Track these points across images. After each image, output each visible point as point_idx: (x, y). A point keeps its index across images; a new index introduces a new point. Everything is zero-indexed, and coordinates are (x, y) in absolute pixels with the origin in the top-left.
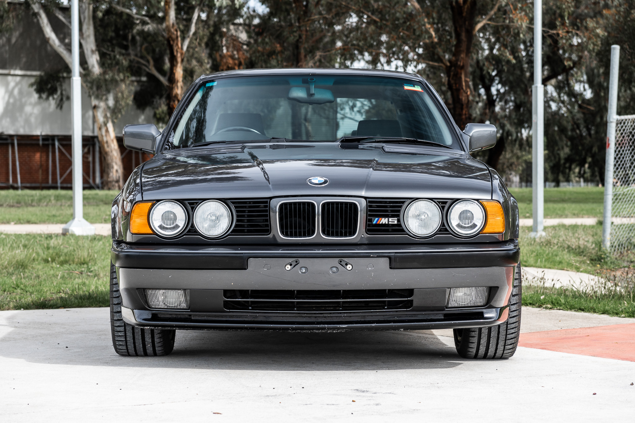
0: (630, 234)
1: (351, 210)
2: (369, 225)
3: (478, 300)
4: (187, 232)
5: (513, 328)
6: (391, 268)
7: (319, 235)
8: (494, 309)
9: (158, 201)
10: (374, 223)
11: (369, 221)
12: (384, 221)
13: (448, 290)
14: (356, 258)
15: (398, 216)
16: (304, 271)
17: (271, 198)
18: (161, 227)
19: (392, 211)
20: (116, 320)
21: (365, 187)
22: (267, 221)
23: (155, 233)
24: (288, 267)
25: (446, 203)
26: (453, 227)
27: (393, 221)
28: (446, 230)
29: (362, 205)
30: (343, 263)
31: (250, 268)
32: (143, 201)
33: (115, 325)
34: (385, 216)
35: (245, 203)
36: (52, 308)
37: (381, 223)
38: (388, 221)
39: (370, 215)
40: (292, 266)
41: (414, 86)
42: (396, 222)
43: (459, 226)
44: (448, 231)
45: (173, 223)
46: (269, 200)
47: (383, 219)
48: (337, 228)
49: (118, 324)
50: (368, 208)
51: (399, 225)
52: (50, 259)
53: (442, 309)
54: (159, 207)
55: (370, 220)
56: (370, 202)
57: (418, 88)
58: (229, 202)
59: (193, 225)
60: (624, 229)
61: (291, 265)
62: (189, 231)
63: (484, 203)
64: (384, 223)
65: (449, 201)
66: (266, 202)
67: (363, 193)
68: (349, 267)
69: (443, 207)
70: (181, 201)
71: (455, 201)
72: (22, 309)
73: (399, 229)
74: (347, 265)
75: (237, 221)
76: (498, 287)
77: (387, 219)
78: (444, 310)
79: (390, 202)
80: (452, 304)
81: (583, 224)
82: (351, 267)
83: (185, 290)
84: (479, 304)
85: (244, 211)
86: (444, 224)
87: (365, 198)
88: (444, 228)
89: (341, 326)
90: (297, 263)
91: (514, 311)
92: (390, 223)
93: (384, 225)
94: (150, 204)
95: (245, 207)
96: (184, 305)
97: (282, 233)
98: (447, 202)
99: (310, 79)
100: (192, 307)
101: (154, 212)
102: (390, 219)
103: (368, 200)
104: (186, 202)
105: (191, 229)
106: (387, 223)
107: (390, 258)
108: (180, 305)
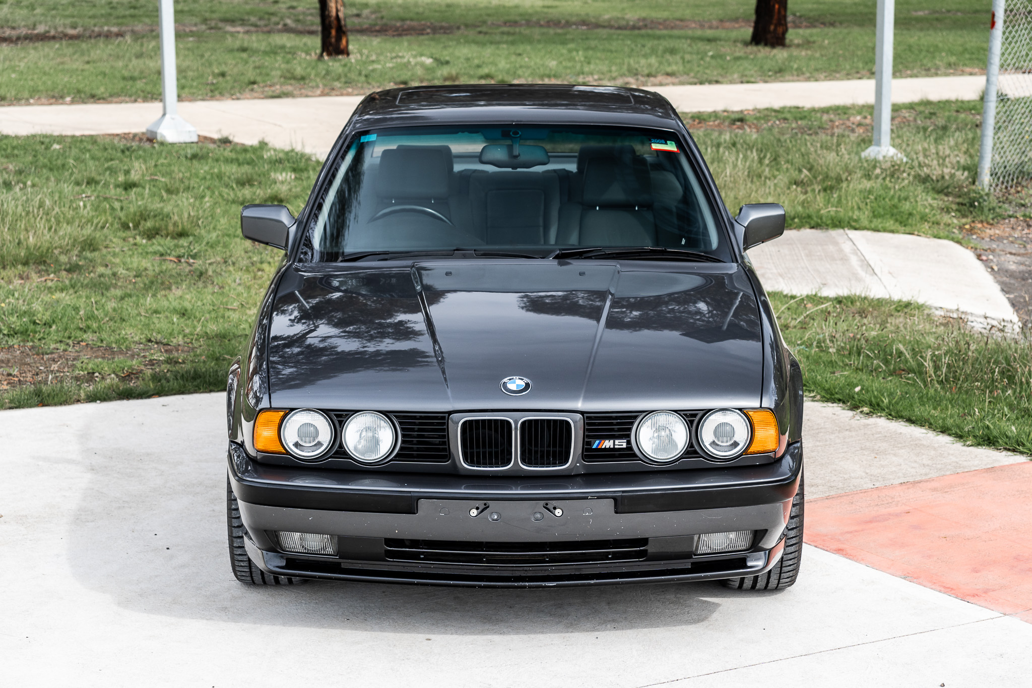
0: (1023, 158)
1: (561, 430)
2: (588, 450)
3: (739, 543)
4: (334, 454)
5: (791, 559)
6: (616, 512)
7: (516, 462)
8: (763, 553)
9: (292, 410)
10: (594, 447)
11: (587, 444)
12: (608, 444)
13: (696, 538)
14: (567, 501)
15: (628, 436)
16: (496, 517)
17: (450, 413)
18: (297, 445)
19: (619, 430)
20: (236, 547)
21: (582, 395)
22: (444, 443)
23: (288, 453)
24: (474, 512)
25: (695, 415)
26: (705, 446)
27: (621, 444)
28: (695, 452)
29: (576, 423)
30: (550, 507)
31: (421, 512)
32: (270, 409)
33: (235, 552)
34: (609, 437)
35: (415, 418)
36: (142, 398)
37: (603, 447)
38: (614, 444)
39: (588, 436)
40: (479, 510)
41: (666, 143)
42: (624, 446)
43: (713, 443)
44: (698, 454)
45: (314, 440)
46: (447, 415)
47: (607, 441)
48: (542, 446)
49: (239, 552)
50: (586, 427)
51: (629, 448)
52: (131, 225)
53: (688, 555)
54: (294, 418)
55: (589, 444)
56: (587, 417)
57: (671, 147)
58: (391, 415)
59: (341, 446)
60: (1012, 152)
61: (477, 509)
62: (336, 453)
63: (750, 413)
64: (607, 447)
65: (701, 413)
66: (443, 418)
67: (580, 405)
68: (558, 512)
69: (692, 422)
70: (326, 412)
71: (707, 412)
72: (98, 402)
73: (629, 453)
74: (555, 508)
75: (403, 442)
76: (766, 531)
77: (612, 441)
78: (691, 558)
79: (617, 418)
80: (703, 549)
81: (960, 99)
82: (561, 513)
83: (332, 535)
84: (740, 548)
85: (413, 430)
86: (692, 443)
87: (582, 413)
88: (693, 449)
89: (548, 584)
90: (486, 507)
91: (792, 538)
92: (616, 447)
93: (610, 449)
94: (282, 414)
95: (415, 424)
96: (330, 550)
97: (466, 459)
98: (697, 414)
99: (513, 134)
100: (341, 553)
101: (288, 424)
102: (617, 442)
103: (585, 415)
104: (332, 413)
105: (338, 449)
106: (612, 447)
107: (615, 499)
108: (324, 550)
